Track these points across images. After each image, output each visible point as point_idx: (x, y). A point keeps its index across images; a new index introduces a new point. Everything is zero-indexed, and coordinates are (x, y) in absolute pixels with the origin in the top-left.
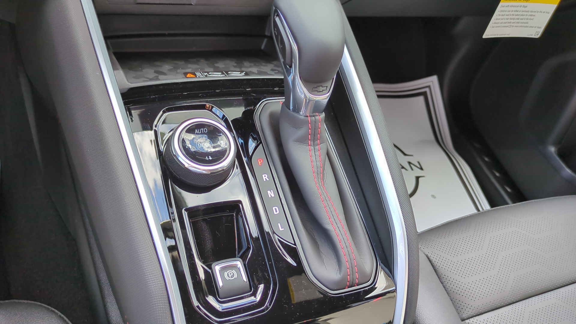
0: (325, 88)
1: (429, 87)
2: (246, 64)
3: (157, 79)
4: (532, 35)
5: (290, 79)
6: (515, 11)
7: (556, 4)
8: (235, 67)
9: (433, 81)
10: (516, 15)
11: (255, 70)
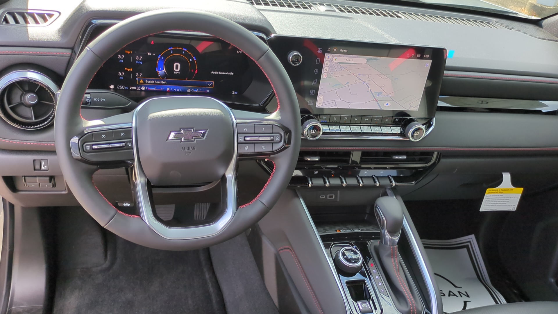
0: (397, 235)
1: (470, 242)
2: (360, 226)
3: (325, 232)
4: (511, 209)
5: (383, 231)
6: (496, 198)
7: (520, 193)
8: (355, 227)
9: (472, 238)
10: (497, 200)
11: (364, 228)
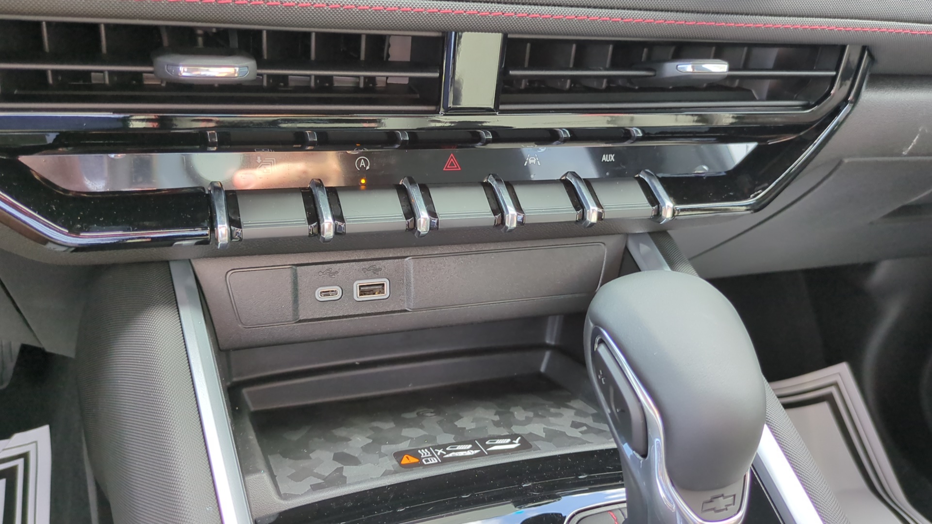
0: (730, 500)
1: (836, 384)
2: (518, 413)
3: (338, 479)
8: (497, 424)
9: (841, 374)
